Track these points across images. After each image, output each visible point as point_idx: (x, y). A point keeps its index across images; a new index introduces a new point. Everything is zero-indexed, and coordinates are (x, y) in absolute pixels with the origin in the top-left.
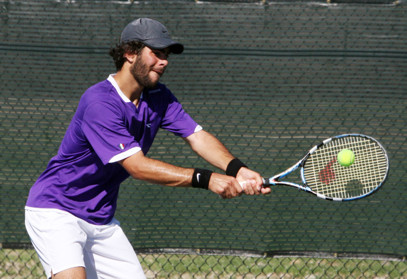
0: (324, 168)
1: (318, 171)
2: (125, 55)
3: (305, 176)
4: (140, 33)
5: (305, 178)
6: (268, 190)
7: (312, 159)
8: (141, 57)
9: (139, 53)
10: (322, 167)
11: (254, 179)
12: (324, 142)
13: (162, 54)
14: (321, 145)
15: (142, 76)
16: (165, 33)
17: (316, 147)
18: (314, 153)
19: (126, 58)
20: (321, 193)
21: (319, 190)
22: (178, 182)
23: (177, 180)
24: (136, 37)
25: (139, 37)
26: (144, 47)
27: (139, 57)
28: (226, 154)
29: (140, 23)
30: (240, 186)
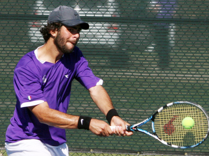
0: (167, 123)
1: (163, 124)
2: (50, 32)
3: (154, 127)
4: (59, 16)
5: (155, 128)
6: (130, 133)
7: (160, 115)
8: (60, 33)
9: (59, 30)
10: (166, 122)
11: (121, 125)
12: (168, 105)
13: (75, 30)
14: (165, 107)
15: (61, 46)
16: (76, 16)
17: (162, 108)
18: (161, 111)
19: (51, 34)
20: (165, 140)
21: (163, 138)
22: (67, 124)
23: (67, 123)
24: (56, 19)
25: (59, 19)
26: (62, 26)
27: (59, 32)
28: (109, 105)
29: (59, 10)
30: (111, 129)
